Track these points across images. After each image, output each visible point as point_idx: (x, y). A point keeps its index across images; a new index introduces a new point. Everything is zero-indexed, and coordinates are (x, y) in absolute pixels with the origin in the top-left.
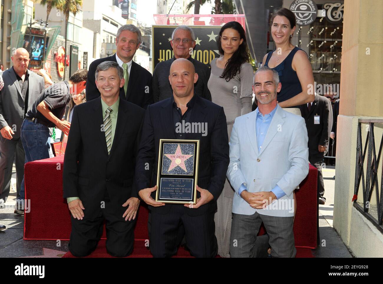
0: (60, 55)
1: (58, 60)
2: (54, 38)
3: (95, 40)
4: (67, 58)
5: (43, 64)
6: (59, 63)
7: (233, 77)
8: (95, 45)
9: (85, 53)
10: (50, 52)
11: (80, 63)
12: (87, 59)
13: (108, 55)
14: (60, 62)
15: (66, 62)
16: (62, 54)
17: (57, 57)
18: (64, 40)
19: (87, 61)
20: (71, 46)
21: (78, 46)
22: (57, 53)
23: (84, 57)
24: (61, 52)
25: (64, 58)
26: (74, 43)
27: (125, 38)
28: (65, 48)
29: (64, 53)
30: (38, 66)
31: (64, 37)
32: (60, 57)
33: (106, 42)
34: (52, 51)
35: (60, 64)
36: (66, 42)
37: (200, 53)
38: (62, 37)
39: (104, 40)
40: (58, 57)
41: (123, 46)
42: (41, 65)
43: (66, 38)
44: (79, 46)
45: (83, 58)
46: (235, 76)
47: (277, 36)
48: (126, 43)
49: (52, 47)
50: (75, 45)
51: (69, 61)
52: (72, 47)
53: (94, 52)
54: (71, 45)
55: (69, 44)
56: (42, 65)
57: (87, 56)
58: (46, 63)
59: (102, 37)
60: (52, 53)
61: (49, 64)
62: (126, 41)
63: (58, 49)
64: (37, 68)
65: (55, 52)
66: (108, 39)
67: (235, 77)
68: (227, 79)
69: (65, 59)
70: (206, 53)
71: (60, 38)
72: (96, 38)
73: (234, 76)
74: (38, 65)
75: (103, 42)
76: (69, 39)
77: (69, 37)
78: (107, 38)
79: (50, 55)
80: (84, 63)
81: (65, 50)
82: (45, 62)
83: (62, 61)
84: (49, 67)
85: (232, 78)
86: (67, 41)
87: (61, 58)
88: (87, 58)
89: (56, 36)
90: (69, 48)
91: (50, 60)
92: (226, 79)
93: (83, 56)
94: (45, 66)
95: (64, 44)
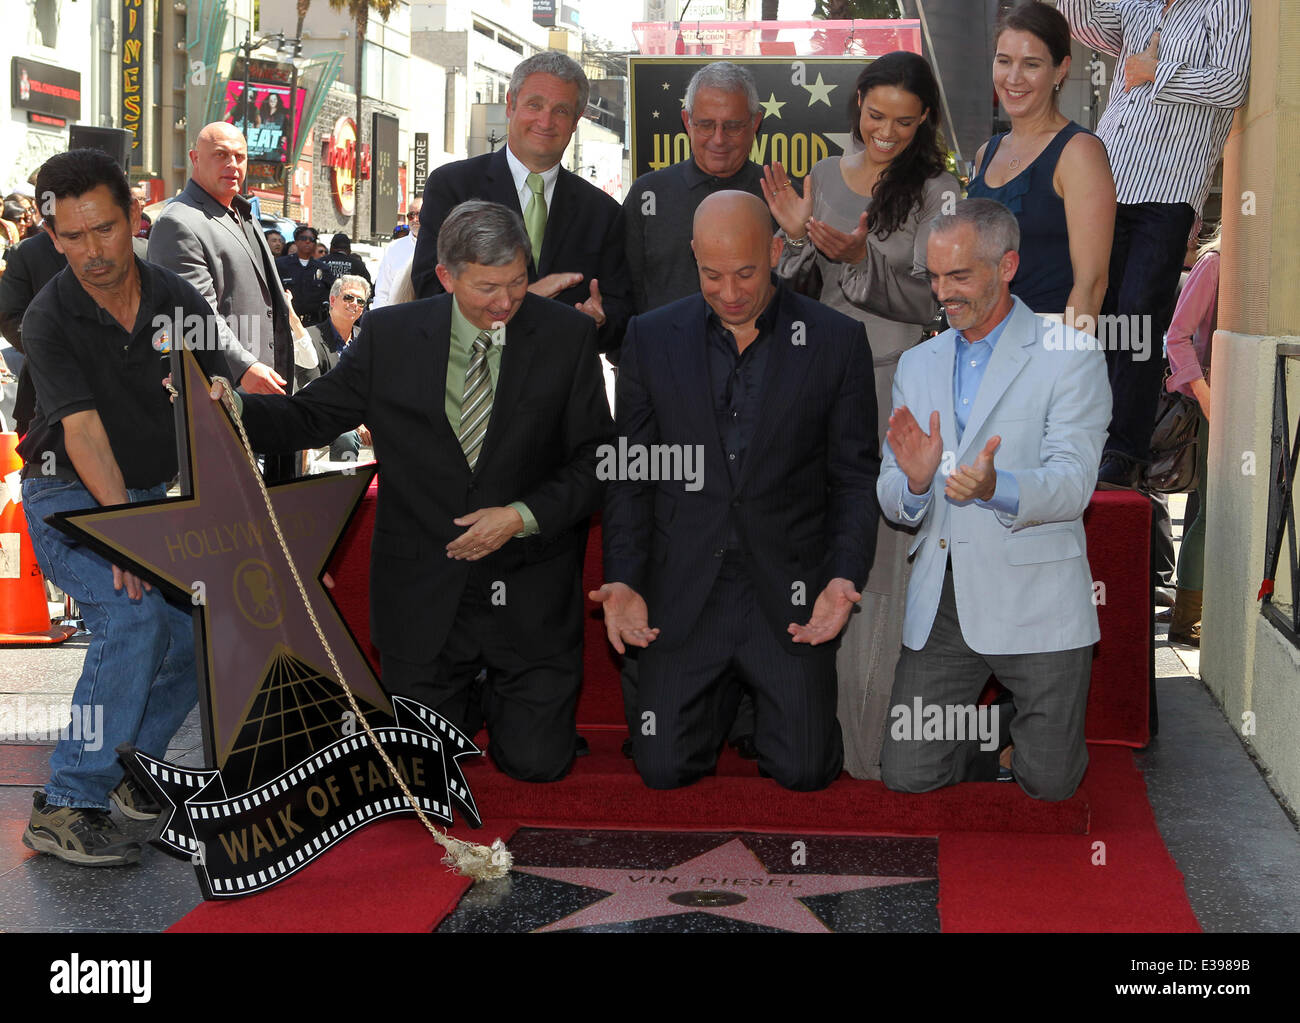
0: (341, 144)
1: (337, 161)
2: (323, 91)
3: (450, 95)
4: (362, 154)
5: (287, 173)
6: (338, 170)
7: (898, 225)
8: (449, 110)
9: (421, 138)
10: (310, 135)
11: (404, 167)
12: (426, 157)
13: (493, 142)
14: (343, 168)
15: (360, 167)
16: (348, 141)
17: (331, 150)
18: (354, 98)
19: (426, 161)
20: (375, 115)
21: (397, 116)
22: (333, 137)
23: (416, 148)
24: (343, 135)
25: (355, 153)
26: (383, 108)
27: (539, 98)
28: (355, 121)
29: (353, 138)
30: (272, 179)
31: (353, 88)
32: (340, 150)
33: (484, 100)
34: (317, 133)
35: (342, 174)
36: (359, 104)
37: (779, 142)
38: (348, 86)
39: (478, 95)
40: (336, 151)
41: (532, 122)
42: (283, 176)
43: (358, 91)
44: (401, 115)
45: (413, 153)
46: (904, 222)
47: (1011, 93)
48: (541, 113)
49: (315, 120)
50: (389, 111)
51: (369, 164)
52: (378, 119)
53: (449, 131)
54: (376, 111)
55: (369, 109)
56: (287, 178)
57: (427, 147)
58: (296, 171)
59: (472, 86)
60: (317, 139)
61: (308, 173)
62: (542, 107)
63: (334, 125)
64: (271, 185)
65: (327, 136)
66: (490, 93)
67: (905, 226)
68: (880, 234)
69: (358, 156)
70: (799, 142)
71: (342, 91)
72: (453, 90)
73: (901, 224)
74: (274, 177)
75: (475, 100)
76: (368, 94)
77: (370, 88)
78: (488, 89)
79: (309, 144)
80: (416, 169)
81: (357, 129)
82: (294, 169)
83: (346, 163)
84: (308, 184)
85: (895, 230)
86: (363, 101)
87: (345, 153)
88: (426, 152)
89: (329, 85)
90: (369, 122)
91: (310, 159)
92: (876, 234)
93: (413, 147)
94: (293, 180)
95: (354, 108)
